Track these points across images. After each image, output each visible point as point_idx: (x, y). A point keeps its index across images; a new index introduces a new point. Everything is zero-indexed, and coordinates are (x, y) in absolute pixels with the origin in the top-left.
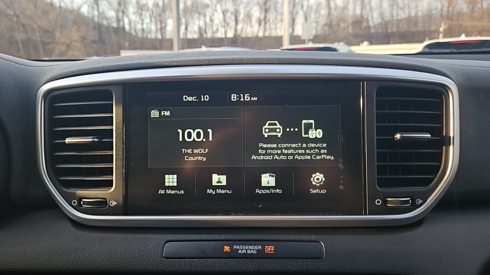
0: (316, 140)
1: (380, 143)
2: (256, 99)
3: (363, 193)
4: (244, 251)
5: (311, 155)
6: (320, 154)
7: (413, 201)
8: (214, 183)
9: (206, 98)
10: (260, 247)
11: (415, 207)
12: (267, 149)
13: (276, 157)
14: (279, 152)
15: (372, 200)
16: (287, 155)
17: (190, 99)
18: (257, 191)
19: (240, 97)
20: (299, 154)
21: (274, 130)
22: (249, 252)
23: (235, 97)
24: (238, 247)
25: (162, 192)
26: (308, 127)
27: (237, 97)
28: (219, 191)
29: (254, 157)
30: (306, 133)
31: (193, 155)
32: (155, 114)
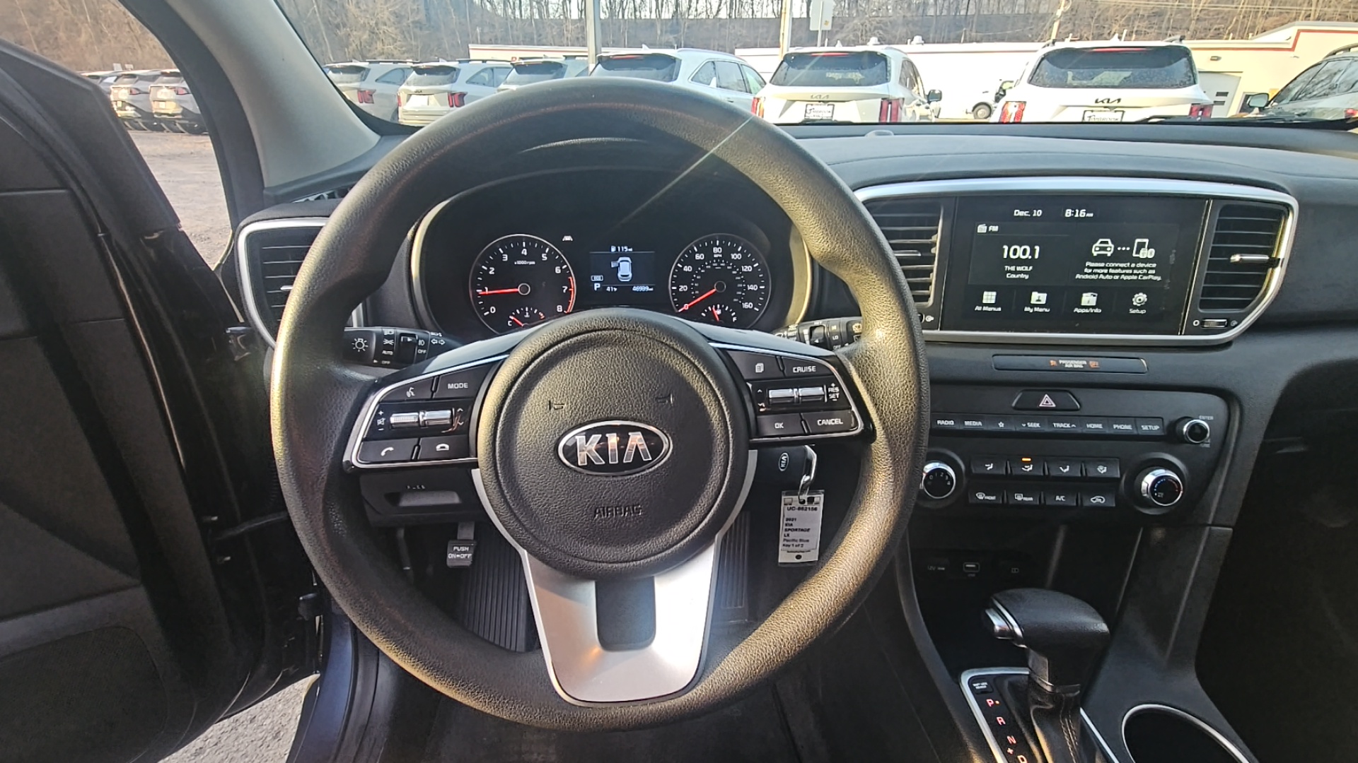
0: (1146, 260)
1: (1212, 265)
2: (1091, 215)
3: (1183, 314)
4: (1071, 366)
5: (1138, 275)
6: (1147, 274)
7: (1229, 321)
8: (1033, 301)
9: (1038, 213)
10: (1085, 363)
11: (1228, 327)
12: (1093, 268)
13: (1102, 277)
14: (1106, 271)
15: (1190, 321)
16: (1113, 274)
17: (1021, 213)
18: (1076, 310)
19: (1075, 213)
20: (1125, 274)
21: (1105, 249)
22: (1075, 366)
23: (1070, 213)
24: (1064, 362)
25: (978, 308)
26: (1141, 245)
27: (1072, 213)
28: (1037, 309)
29: (1078, 276)
30: (1138, 252)
31: (1016, 272)
32: (982, 229)
